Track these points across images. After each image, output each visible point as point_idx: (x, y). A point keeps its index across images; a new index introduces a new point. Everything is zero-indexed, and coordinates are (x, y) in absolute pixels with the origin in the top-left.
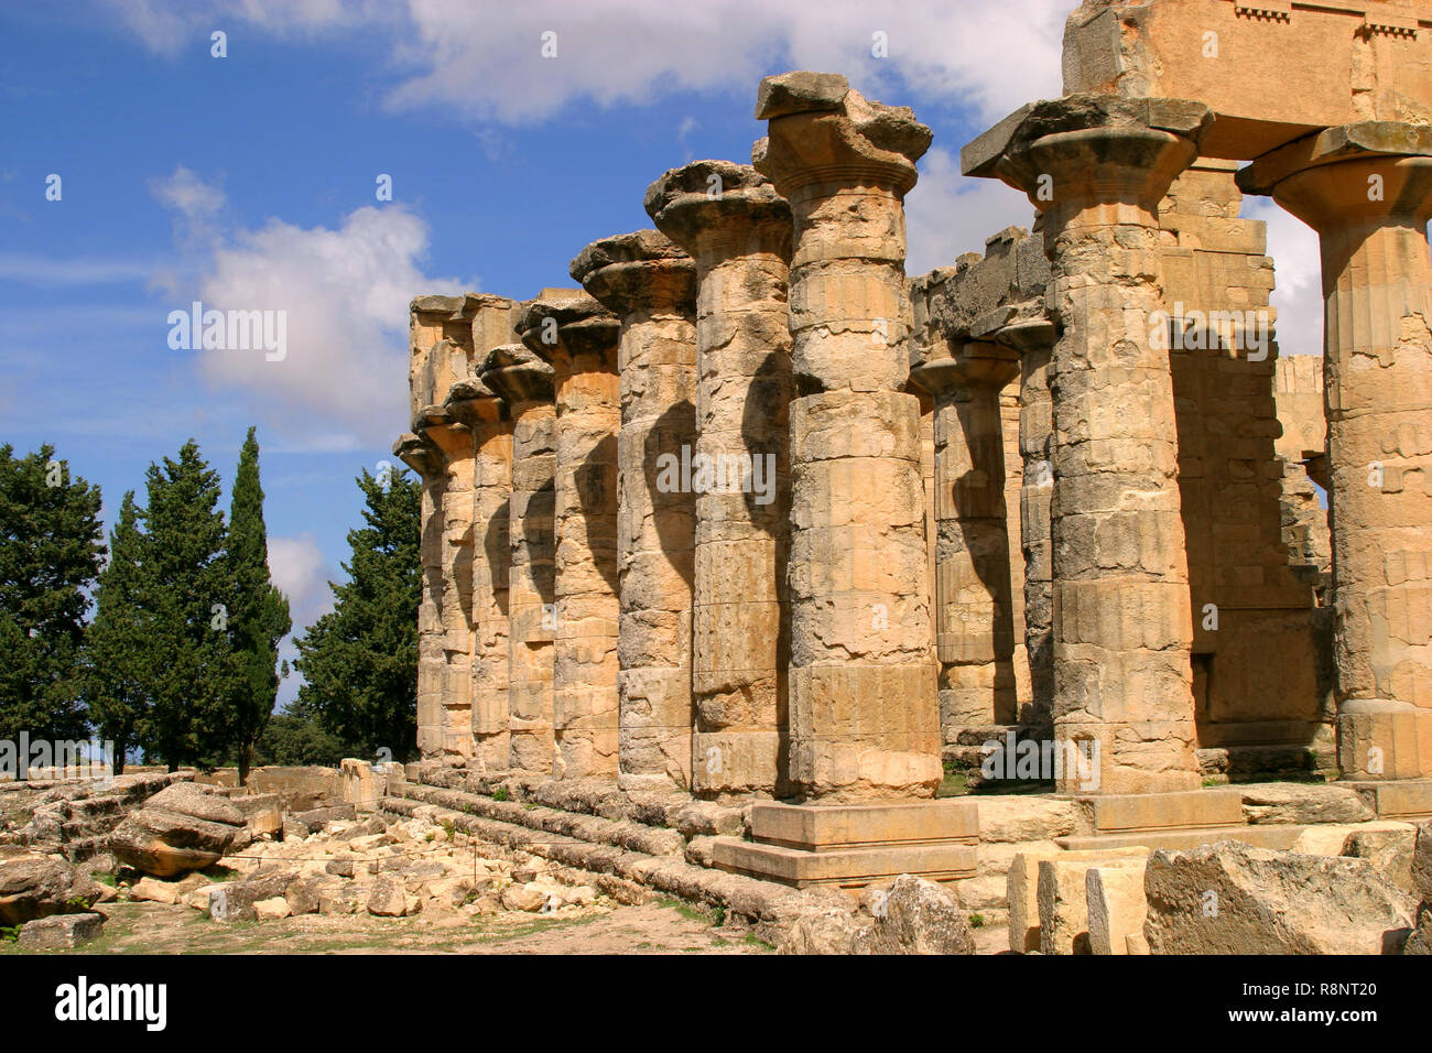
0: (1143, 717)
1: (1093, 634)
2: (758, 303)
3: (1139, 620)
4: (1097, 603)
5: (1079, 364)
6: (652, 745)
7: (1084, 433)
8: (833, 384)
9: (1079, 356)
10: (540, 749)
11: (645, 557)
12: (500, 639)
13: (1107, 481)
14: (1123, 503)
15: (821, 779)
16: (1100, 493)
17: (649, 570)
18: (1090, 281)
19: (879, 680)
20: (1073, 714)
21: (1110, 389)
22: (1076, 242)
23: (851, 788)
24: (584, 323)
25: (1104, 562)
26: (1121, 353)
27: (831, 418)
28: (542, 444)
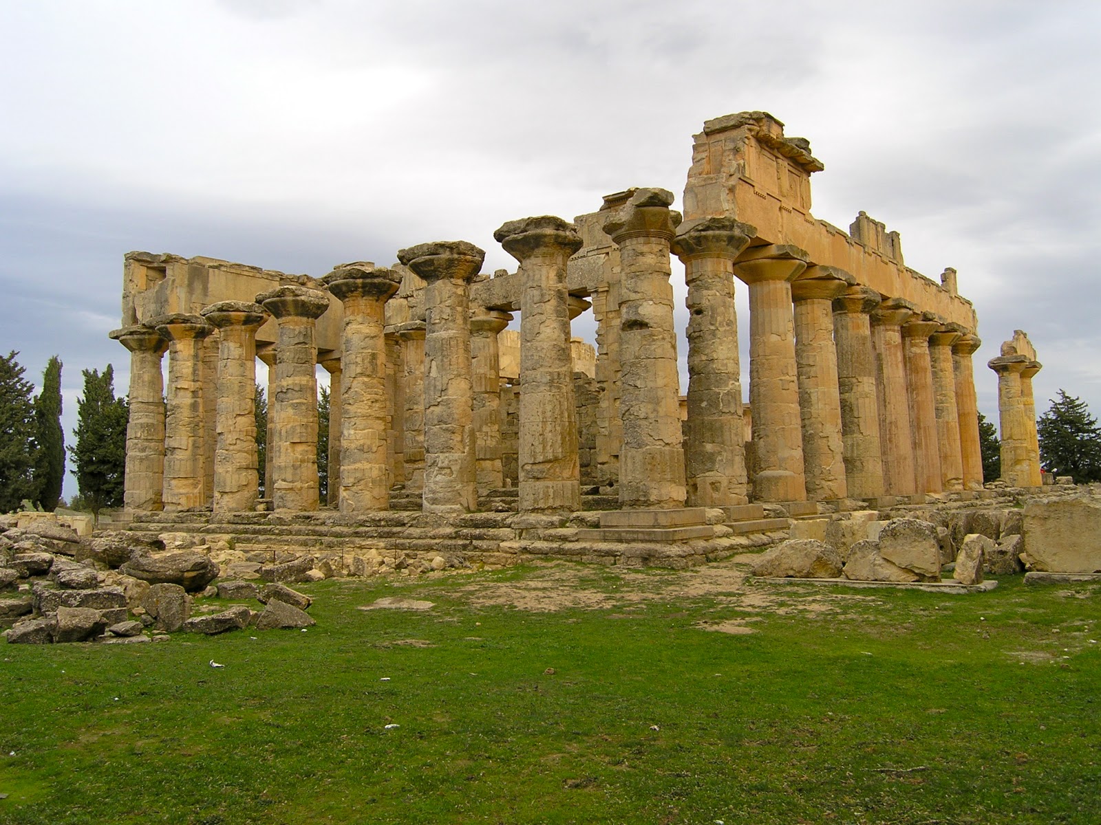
0: (739, 474)
1: (720, 440)
2: (561, 284)
3: (736, 435)
4: (722, 427)
5: (713, 328)
6: (453, 491)
7: (715, 357)
8: (655, 325)
9: (712, 324)
10: (298, 498)
11: (449, 399)
12: (238, 441)
13: (724, 377)
14: (730, 386)
15: (653, 498)
16: (722, 381)
17: (451, 405)
18: (718, 294)
19: (676, 454)
20: (710, 473)
21: (725, 339)
22: (711, 276)
23: (666, 502)
24: (376, 280)
25: (724, 410)
26: (728, 325)
27: (654, 340)
28: (302, 340)
